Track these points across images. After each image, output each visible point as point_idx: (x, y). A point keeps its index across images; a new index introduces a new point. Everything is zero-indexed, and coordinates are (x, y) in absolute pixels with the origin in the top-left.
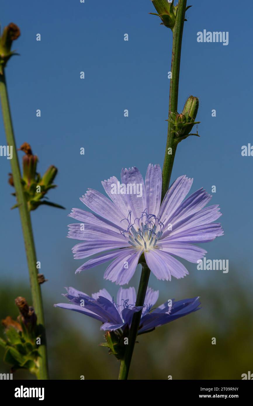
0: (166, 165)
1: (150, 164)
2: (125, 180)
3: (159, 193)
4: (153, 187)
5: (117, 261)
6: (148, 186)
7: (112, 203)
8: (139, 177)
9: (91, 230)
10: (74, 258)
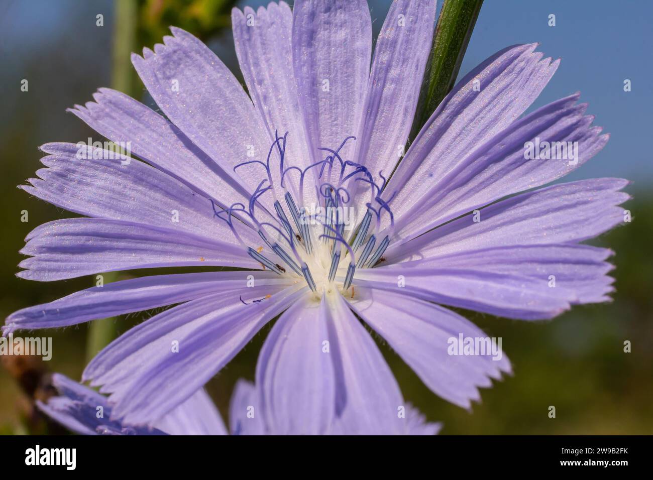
4: (403, 64)
8: (359, 17)
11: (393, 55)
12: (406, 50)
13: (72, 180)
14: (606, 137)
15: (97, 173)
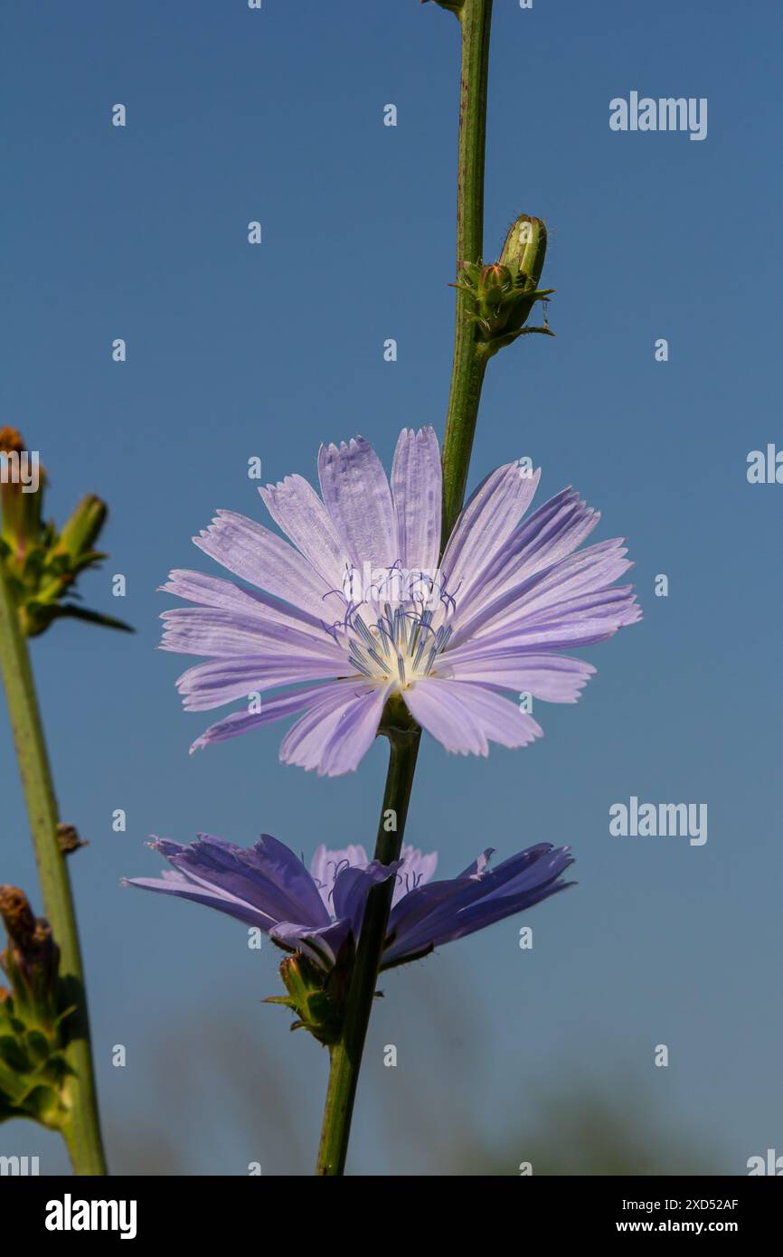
0: (455, 428)
1: (405, 430)
2: (329, 479)
3: (431, 514)
4: (415, 499)
5: (318, 715)
6: (400, 497)
7: (293, 549)
8: (374, 470)
9: (232, 627)
10: (186, 709)
11: (405, 494)
12: (415, 488)
13: (192, 637)
14: (598, 514)
15: (209, 627)
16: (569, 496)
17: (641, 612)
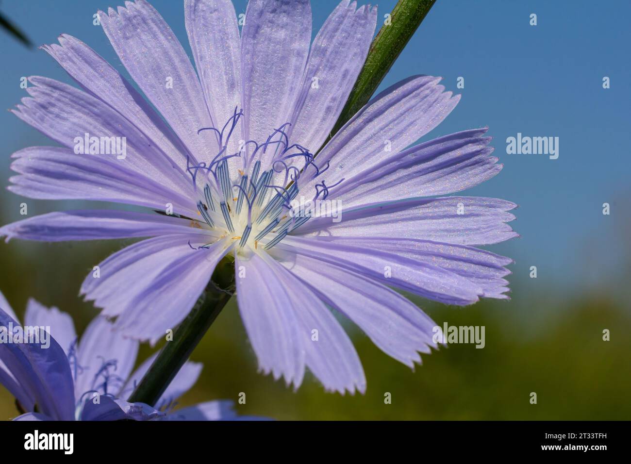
3: (341, 91)
4: (329, 71)
6: (315, 61)
7: (191, 66)
8: (302, 24)
9: (96, 120)
10: (9, 188)
11: (322, 61)
12: (334, 59)
13: (51, 113)
14: (500, 167)
15: (74, 111)
16: (481, 136)
17: (507, 290)
